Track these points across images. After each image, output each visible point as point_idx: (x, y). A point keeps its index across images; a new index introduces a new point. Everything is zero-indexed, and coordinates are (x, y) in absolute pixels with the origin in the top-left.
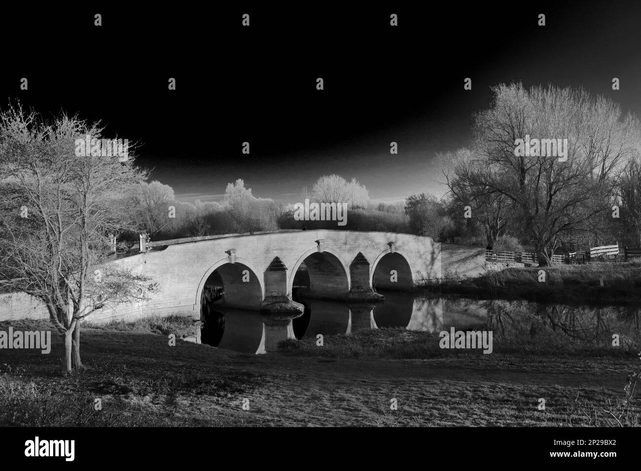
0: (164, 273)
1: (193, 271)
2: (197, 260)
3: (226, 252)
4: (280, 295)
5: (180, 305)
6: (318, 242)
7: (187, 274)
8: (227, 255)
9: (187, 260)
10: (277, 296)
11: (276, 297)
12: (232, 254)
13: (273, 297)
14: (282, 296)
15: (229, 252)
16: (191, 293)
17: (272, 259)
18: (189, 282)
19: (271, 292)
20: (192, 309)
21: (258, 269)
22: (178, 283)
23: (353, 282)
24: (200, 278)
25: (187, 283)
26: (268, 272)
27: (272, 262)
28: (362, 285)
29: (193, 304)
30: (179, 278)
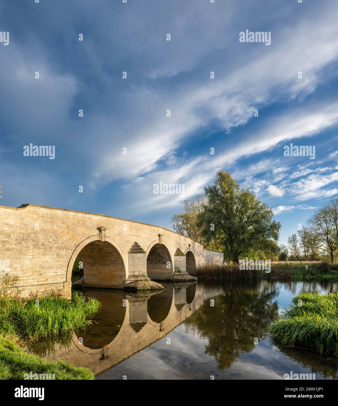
1: (63, 243)
2: (66, 231)
3: (97, 228)
5: (47, 282)
6: (159, 236)
7: (56, 245)
8: (97, 232)
9: (56, 228)
11: (137, 276)
12: (103, 232)
13: (134, 276)
14: (142, 275)
15: (100, 229)
16: (60, 268)
17: (132, 244)
18: (58, 255)
19: (133, 272)
20: (62, 287)
21: (122, 250)
22: (44, 255)
23: (175, 267)
24: (70, 252)
25: (55, 256)
26: (130, 254)
27: (133, 246)
28: (181, 270)
29: (63, 281)
30: (44, 249)
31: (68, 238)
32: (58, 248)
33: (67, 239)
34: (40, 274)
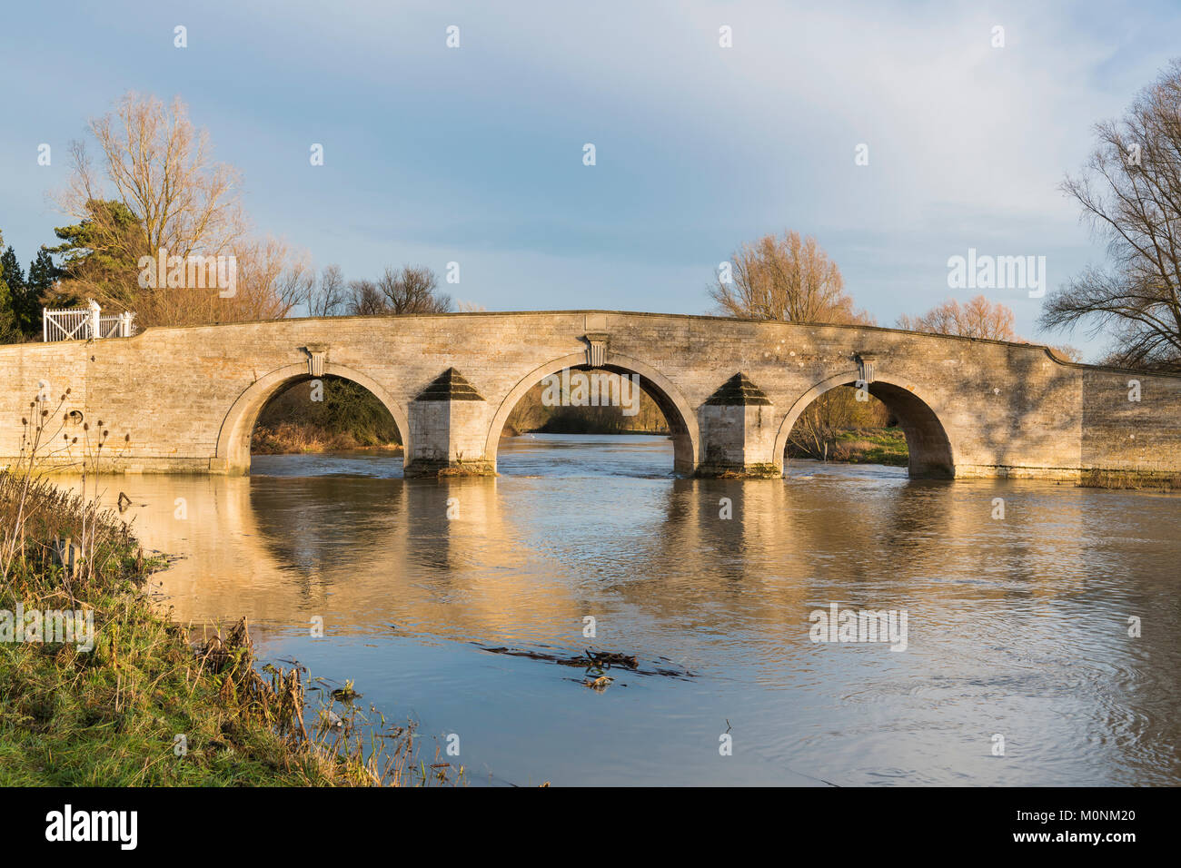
0: (139, 384)
1: (212, 386)
3: (301, 349)
4: (438, 458)
5: (176, 455)
6: (588, 341)
8: (302, 356)
9: (198, 360)
10: (432, 460)
12: (315, 355)
13: (424, 461)
14: (440, 460)
15: (306, 350)
16: (204, 431)
17: (437, 372)
18: (200, 407)
19: (424, 450)
20: (207, 467)
21: (390, 394)
22: (173, 407)
23: (708, 447)
24: (229, 402)
25: (195, 409)
26: (420, 403)
27: (436, 382)
28: (728, 458)
29: (208, 456)
30: (173, 397)
31: (224, 376)
32: (200, 395)
33: (222, 377)
34: (165, 441)
